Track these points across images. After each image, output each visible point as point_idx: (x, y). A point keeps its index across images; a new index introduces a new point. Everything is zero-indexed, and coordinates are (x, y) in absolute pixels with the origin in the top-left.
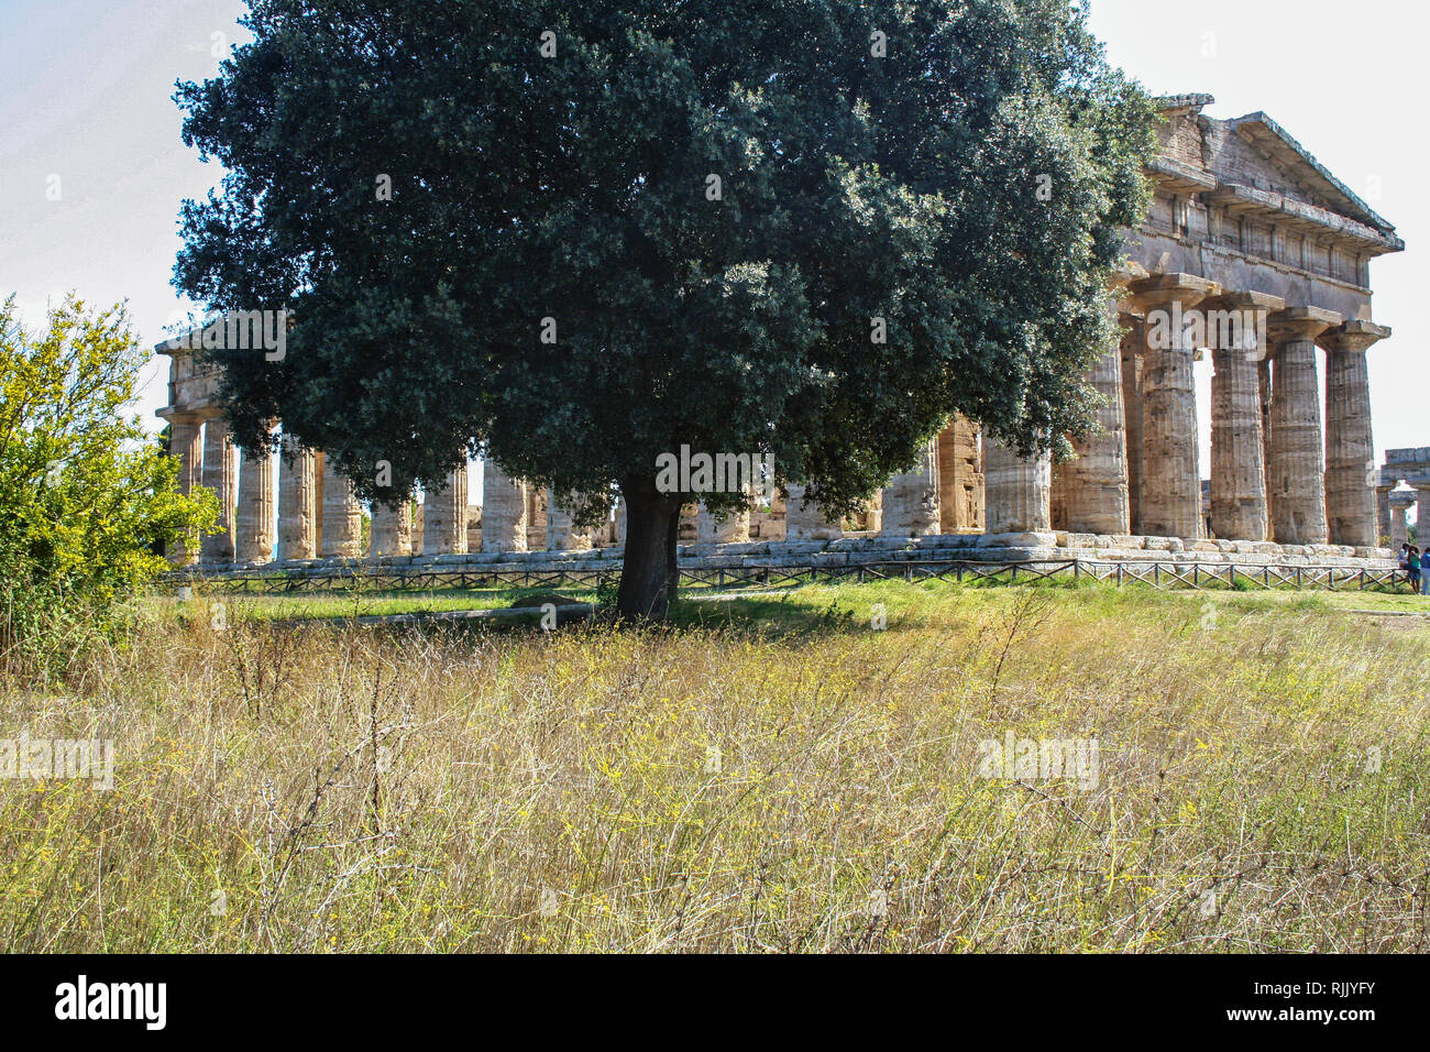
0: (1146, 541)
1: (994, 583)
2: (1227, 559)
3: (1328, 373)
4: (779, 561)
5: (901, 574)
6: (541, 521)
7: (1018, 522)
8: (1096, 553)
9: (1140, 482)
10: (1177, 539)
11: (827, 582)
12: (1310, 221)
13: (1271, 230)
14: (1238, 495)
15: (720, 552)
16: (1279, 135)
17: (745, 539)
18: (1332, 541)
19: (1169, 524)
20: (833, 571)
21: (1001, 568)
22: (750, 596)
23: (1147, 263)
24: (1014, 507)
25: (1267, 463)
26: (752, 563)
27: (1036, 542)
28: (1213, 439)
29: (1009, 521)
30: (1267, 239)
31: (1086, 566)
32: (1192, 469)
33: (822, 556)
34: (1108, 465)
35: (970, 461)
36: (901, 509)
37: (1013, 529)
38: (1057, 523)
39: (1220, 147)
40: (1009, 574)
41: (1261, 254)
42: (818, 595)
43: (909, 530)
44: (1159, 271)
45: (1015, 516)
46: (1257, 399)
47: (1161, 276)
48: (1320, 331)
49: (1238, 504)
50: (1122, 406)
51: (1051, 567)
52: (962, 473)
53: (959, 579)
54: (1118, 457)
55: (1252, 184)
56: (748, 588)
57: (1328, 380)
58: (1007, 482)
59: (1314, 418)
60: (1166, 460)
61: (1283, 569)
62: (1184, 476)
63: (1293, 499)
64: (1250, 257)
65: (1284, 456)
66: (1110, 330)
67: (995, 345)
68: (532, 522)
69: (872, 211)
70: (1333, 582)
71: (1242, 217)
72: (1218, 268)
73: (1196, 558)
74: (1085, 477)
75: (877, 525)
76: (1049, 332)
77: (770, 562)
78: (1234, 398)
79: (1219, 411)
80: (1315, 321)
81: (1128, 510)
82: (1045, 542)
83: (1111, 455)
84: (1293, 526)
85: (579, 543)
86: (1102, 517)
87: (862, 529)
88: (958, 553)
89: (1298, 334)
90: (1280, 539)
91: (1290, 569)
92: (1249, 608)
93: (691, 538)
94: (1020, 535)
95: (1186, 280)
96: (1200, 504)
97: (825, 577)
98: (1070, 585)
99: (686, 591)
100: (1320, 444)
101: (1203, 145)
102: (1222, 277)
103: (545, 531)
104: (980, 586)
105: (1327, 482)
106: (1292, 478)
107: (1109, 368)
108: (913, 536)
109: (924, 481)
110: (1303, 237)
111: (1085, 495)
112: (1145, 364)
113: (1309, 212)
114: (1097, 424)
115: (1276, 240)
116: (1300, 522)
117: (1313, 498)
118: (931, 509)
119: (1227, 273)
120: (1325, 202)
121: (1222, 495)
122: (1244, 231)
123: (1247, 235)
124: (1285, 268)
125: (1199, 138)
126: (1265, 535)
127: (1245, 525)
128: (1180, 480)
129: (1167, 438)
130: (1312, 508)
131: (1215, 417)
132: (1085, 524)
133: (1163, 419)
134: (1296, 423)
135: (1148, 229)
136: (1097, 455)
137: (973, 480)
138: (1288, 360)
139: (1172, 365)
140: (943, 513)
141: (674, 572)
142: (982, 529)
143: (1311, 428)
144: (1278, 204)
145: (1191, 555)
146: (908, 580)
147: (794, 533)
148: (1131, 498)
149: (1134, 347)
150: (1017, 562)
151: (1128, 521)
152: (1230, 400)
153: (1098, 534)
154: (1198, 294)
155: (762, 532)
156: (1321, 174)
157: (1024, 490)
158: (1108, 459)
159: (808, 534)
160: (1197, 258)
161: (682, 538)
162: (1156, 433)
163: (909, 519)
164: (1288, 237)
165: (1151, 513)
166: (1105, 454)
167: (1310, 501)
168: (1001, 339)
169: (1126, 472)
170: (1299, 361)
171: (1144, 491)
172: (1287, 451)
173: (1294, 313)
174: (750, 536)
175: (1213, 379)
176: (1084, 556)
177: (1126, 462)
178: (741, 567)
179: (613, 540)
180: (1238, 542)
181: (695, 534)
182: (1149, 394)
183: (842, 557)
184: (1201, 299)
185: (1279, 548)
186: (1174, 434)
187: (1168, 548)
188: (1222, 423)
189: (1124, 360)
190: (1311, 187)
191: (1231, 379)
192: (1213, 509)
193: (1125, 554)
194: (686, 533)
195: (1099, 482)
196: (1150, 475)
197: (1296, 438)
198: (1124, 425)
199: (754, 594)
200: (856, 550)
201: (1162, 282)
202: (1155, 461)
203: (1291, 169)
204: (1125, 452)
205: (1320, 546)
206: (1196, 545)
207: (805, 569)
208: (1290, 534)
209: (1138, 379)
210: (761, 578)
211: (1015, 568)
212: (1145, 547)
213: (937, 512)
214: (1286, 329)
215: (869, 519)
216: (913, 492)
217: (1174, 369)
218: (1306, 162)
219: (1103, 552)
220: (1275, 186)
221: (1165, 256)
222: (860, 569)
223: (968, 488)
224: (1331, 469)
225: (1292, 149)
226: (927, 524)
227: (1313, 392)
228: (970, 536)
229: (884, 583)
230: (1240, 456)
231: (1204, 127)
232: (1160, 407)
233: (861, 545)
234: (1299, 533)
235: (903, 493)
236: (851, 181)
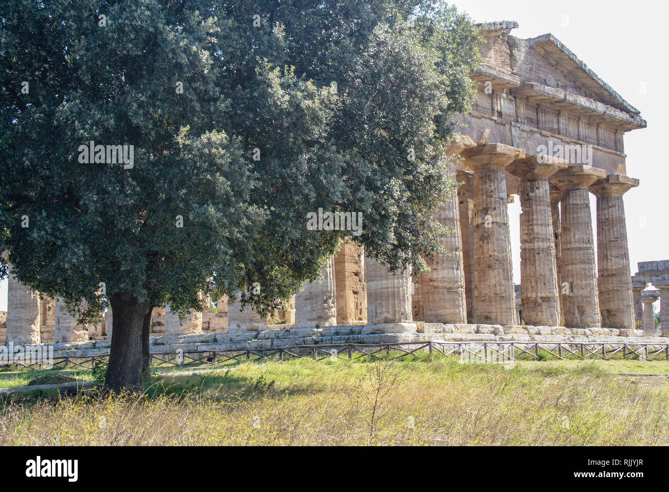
0: (478, 328)
1: (373, 359)
2: (533, 339)
3: (598, 210)
4: (223, 347)
5: (309, 354)
6: (51, 322)
7: (390, 316)
8: (444, 336)
9: (473, 286)
10: (499, 326)
11: (258, 360)
12: (583, 108)
13: (558, 114)
14: (539, 295)
15: (181, 341)
16: (562, 50)
17: (199, 331)
18: (604, 326)
19: (493, 316)
20: (262, 353)
21: (379, 348)
22: (202, 372)
23: (475, 137)
24: (388, 306)
25: (559, 272)
26: (204, 348)
27: (403, 329)
28: (522, 257)
29: (385, 315)
30: (555, 120)
31: (437, 346)
32: (508, 277)
33: (254, 343)
34: (451, 275)
35: (356, 274)
36: (309, 308)
37: (386, 321)
38: (418, 315)
39: (522, 58)
40: (384, 353)
41: (551, 130)
42: (250, 370)
43: (314, 323)
44: (483, 142)
45: (388, 312)
46: (551, 229)
47: (484, 145)
48: (592, 182)
49: (540, 301)
50: (460, 235)
51: (413, 347)
52: (351, 282)
53: (350, 356)
54: (457, 269)
55: (545, 82)
56: (202, 366)
57: (598, 215)
58: (382, 288)
59: (590, 241)
60: (491, 271)
61: (571, 345)
62: (503, 282)
63: (577, 297)
64: (544, 132)
65: (570, 267)
66: (449, 181)
67: (371, 194)
68: (44, 322)
69: (287, 98)
70: (605, 353)
71: (538, 104)
72: (523, 140)
73: (512, 339)
74: (435, 284)
75: (292, 319)
76: (409, 185)
77: (217, 348)
78: (535, 228)
79: (525, 237)
80: (588, 175)
81: (465, 306)
82: (409, 329)
83: (453, 268)
84: (577, 315)
85: (79, 336)
86: (448, 311)
87: (283, 323)
88: (349, 338)
89: (577, 184)
90: (569, 324)
91: (576, 345)
92: (549, 373)
93: (160, 332)
94: (391, 325)
95: (501, 148)
96: (514, 301)
97: (257, 357)
98: (427, 360)
99: (156, 370)
100: (594, 259)
101: (511, 56)
102: (525, 145)
103: (54, 328)
104: (365, 361)
105: (599, 285)
106: (575, 282)
107: (450, 208)
108: (318, 327)
109: (325, 289)
110: (579, 118)
111: (436, 297)
112: (475, 205)
113: (583, 101)
114: (442, 248)
115: (562, 120)
116: (582, 313)
117: (591, 296)
118: (329, 308)
119: (529, 143)
120: (593, 94)
121: (529, 295)
122: (540, 115)
123: (542, 117)
124: (568, 139)
125: (508, 51)
126: (558, 322)
127: (545, 315)
128: (500, 285)
129: (490, 256)
130: (590, 303)
131: (523, 241)
132: (436, 316)
133: (488, 243)
134: (577, 245)
135: (475, 113)
136: (443, 268)
137: (359, 287)
138: (571, 202)
139: (493, 206)
140: (338, 311)
141: (146, 355)
142: (365, 322)
143: (587, 248)
144: (562, 96)
145: (509, 337)
146: (315, 359)
147: (234, 326)
148: (467, 297)
149: (467, 194)
150: (390, 344)
151: (465, 314)
152: (532, 230)
153: (445, 323)
154: (510, 158)
155: (212, 326)
156: (590, 76)
157: (394, 293)
158: (451, 271)
159: (244, 327)
160: (508, 132)
161: (154, 332)
162: (483, 253)
163: (315, 315)
164: (569, 118)
165: (480, 308)
166: (449, 268)
167: (588, 298)
168: (376, 190)
169: (463, 280)
170: (578, 202)
171: (476, 293)
172: (572, 264)
173: (574, 170)
174: (203, 329)
175: (521, 215)
176: (436, 339)
177: (463, 273)
178: (196, 352)
179: (104, 334)
180: (541, 327)
181: (163, 328)
182: (478, 226)
183: (268, 343)
184: (512, 161)
185: (568, 331)
186: (496, 254)
187: (492, 333)
188: (527, 246)
189: (461, 203)
190: (584, 85)
191: (533, 215)
192: (523, 304)
193: (464, 337)
194: (157, 328)
195: (445, 287)
196: (480, 281)
197: (578, 255)
198: (461, 247)
199: (204, 370)
200: (278, 338)
201: (486, 149)
202: (483, 273)
203: (571, 73)
204: (462, 266)
205: (596, 329)
206: (512, 330)
207: (242, 352)
208: (575, 321)
209: (470, 216)
210: (210, 360)
211: (388, 348)
212: (477, 332)
213: (334, 310)
214: (569, 181)
215: (287, 316)
216: (317, 296)
217: (495, 209)
218: (580, 68)
219: (448, 336)
220: (560, 84)
221: (487, 132)
222: (281, 351)
223: (355, 293)
224: (601, 276)
225: (571, 59)
226: (327, 318)
227: (589, 223)
228: (357, 326)
229: (298, 361)
230: (540, 268)
231: (512, 44)
232: (485, 235)
233: (281, 335)
234: (581, 320)
235: (310, 297)
236: (274, 77)
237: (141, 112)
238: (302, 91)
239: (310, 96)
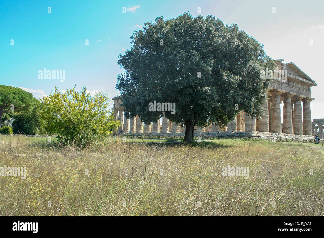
0: (272, 133)
1: (246, 140)
2: (286, 137)
3: (303, 106)
4: (210, 135)
5: (231, 138)
6: (172, 128)
7: (250, 130)
8: (263, 135)
9: (271, 123)
10: (277, 133)
11: (218, 139)
12: (300, 80)
13: (294, 82)
14: (288, 126)
15: (201, 133)
16: (295, 66)
17: (205, 131)
18: (304, 134)
19: (276, 131)
20: (219, 137)
21: (247, 137)
22: (205, 141)
23: (273, 87)
24: (250, 127)
25: (293, 121)
26: (206, 135)
27: (253, 133)
28: (283, 117)
29: (249, 130)
30: (293, 83)
31: (262, 137)
32: (280, 122)
33: (217, 135)
34: (266, 121)
35: (242, 120)
36: (231, 127)
37: (249, 131)
38: (257, 130)
39: (285, 68)
40: (249, 138)
41: (292, 86)
42: (217, 141)
43: (232, 131)
44: (274, 88)
45: (250, 129)
46: (291, 110)
47: (275, 89)
48: (302, 99)
49: (288, 128)
50: (268, 111)
51: (256, 137)
52: (241, 121)
53: (240, 139)
54: (267, 119)
55: (290, 74)
56: (205, 140)
57: (303, 107)
58: (248, 123)
59: (301, 113)
60: (275, 120)
61: (295, 139)
62: (279, 123)
63: (297, 127)
64: (290, 86)
65: (296, 120)
66: (266, 99)
67: (247, 100)
68: (170, 128)
69: (227, 78)
70: (304, 141)
71: (289, 80)
72: (285, 88)
73: (280, 137)
74: (262, 123)
75: (227, 130)
76: (256, 98)
77: (209, 135)
78: (287, 110)
79: (284, 112)
80: (301, 97)
81: (269, 128)
82: (255, 133)
83: (266, 119)
84: (297, 131)
85: (178, 131)
86: (264, 129)
87: (224, 130)
88: (240, 135)
89: (298, 99)
90: (295, 134)
91: (297, 139)
92: (290, 145)
93: (196, 131)
94: (250, 132)
95: (279, 90)
96: (281, 128)
97: (218, 138)
98: (259, 140)
99: (195, 140)
100: (302, 118)
101: (282, 68)
102: (285, 89)
103: (172, 129)
104: (244, 140)
105: (303, 124)
106: (297, 123)
107: (266, 104)
108: (233, 132)
109: (235, 123)
110: (299, 83)
111: (262, 126)
112: (272, 104)
113: (300, 79)
114: (264, 114)
115: (295, 83)
116: (298, 131)
117: (301, 127)
118: (236, 127)
119: (286, 89)
120: (303, 77)
121: (285, 126)
122: (289, 82)
123: (289, 83)
124: (296, 88)
125: (281, 67)
126: (292, 133)
127: (289, 131)
128: (278, 123)
129: (276, 116)
130: (301, 129)
131: (284, 113)
132: (262, 130)
133: (275, 113)
134: (298, 114)
135: (273, 82)
136: (264, 119)
137: (243, 123)
138: (296, 104)
139: (277, 104)
140: (238, 128)
141: (193, 136)
142: (244, 131)
143: (300, 115)
144: (295, 78)
145: (280, 136)
146: (232, 139)
147: (213, 131)
148: (269, 126)
149: (270, 101)
150: (250, 136)
151: (269, 130)
152: (286, 110)
153: (264, 132)
154: (281, 92)
155: (208, 130)
156: (302, 73)
157: (251, 125)
158: (266, 120)
159: (215, 131)
160: (281, 87)
161: (194, 131)
162: (274, 115)
163: (232, 129)
164: (297, 83)
165: (273, 129)
166: (265, 119)
167: (300, 127)
168: (248, 100)
169: (269, 122)
170: (298, 104)
171: (272, 125)
172: (296, 119)
173: (298, 96)
174: (206, 131)
175: (284, 107)
176: (261, 136)
177: (269, 120)
178: (204, 136)
179: (183, 131)
180: (288, 134)
181: (197, 130)
182: (273, 109)
183: (221, 135)
184: (282, 93)
185: (295, 135)
186: (277, 116)
187: (276, 135)
188: (285, 114)
189: (269, 103)
190: (301, 75)
191: (287, 106)
192: (283, 128)
193: (268, 135)
194: (195, 130)
195: (264, 123)
196: (273, 122)
197: (298, 117)
198: (268, 114)
199: (206, 140)
200: (223, 134)
201: (275, 90)
202: (273, 120)
203: (297, 72)
204: (268, 119)
205: (302, 135)
206: (280, 134)
207: (215, 137)
208: (297, 133)
209: (271, 106)
210: (207, 138)
211: (250, 137)
212: (272, 134)
213: (237, 128)
214: (296, 98)
215: (225, 129)
216: (233, 124)
217: (277, 105)
218: (300, 71)
219: (264, 135)
220: (294, 75)
221: (276, 86)
222: (224, 137)
223: (242, 124)
224: (304, 122)
225: (297, 68)
226: (235, 130)
227: (301, 109)
228: (242, 132)
229: (228, 139)
230: (288, 119)
231: (282, 65)
232: (275, 111)
233: (224, 133)
234: (298, 133)
235: (231, 125)
236: (224, 74)
237: (193, 82)
238: (231, 77)
239: (233, 78)
